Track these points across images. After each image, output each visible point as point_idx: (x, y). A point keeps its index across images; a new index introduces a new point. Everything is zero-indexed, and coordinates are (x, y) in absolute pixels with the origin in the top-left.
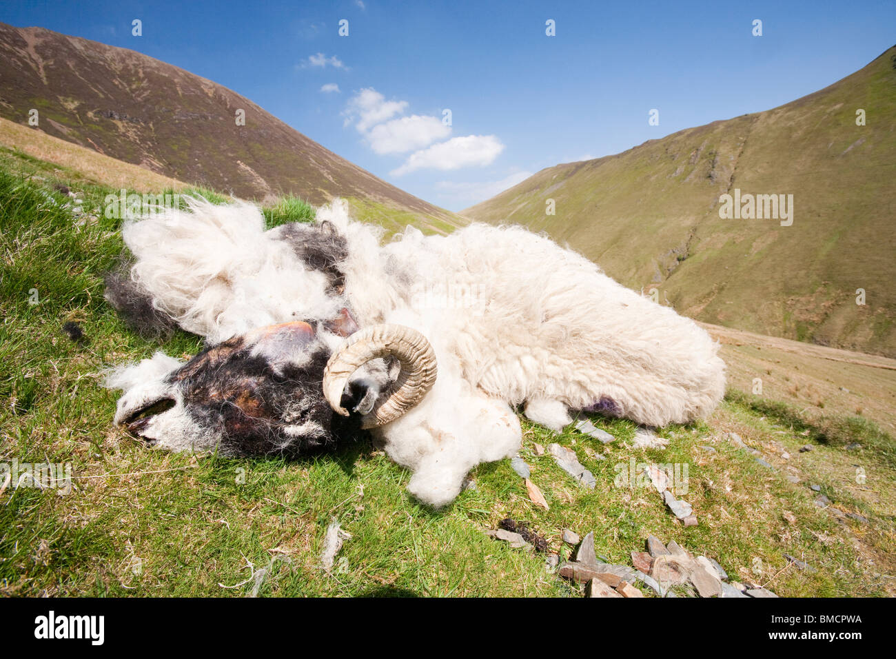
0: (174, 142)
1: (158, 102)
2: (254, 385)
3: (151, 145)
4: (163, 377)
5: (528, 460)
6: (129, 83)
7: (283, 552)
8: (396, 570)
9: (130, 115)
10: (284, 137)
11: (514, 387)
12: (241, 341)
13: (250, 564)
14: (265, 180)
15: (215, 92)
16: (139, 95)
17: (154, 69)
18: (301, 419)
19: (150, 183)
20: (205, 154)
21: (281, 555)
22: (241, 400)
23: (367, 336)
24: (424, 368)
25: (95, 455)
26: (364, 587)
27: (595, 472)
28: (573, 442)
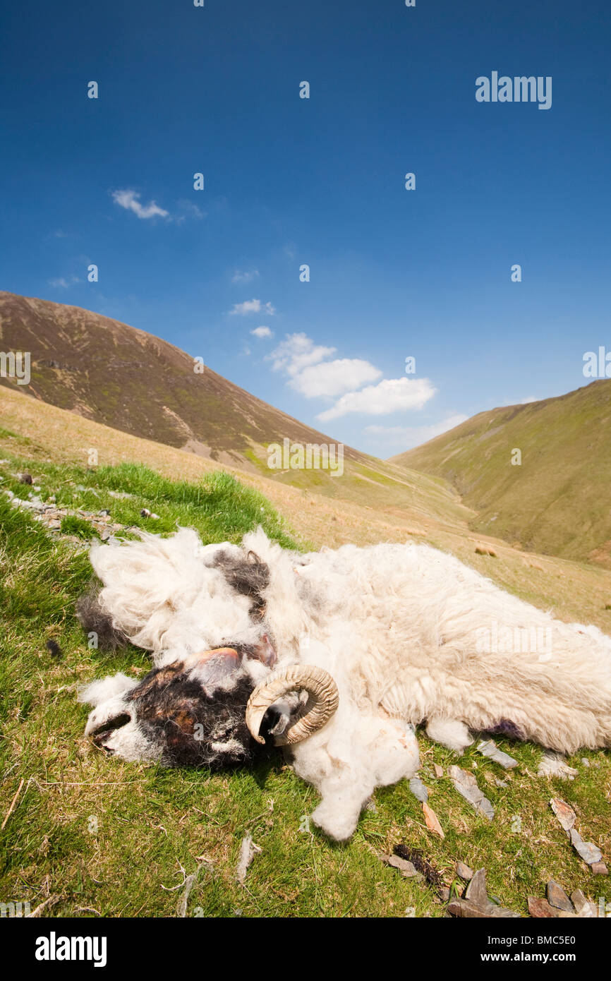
0: (106, 388)
1: (95, 352)
2: (190, 706)
3: (84, 391)
4: (122, 695)
5: (426, 782)
6: (72, 336)
7: (207, 860)
8: (297, 888)
9: (68, 364)
10: (210, 383)
11: (413, 707)
12: (182, 665)
13: (183, 870)
14: (189, 425)
15: (148, 342)
16: (79, 346)
17: (94, 322)
18: (225, 738)
19: (80, 429)
20: (134, 400)
21: (205, 863)
22: (180, 718)
23: (281, 675)
24: (327, 699)
25: (72, 763)
26: (270, 901)
27: (493, 800)
28: (475, 764)
